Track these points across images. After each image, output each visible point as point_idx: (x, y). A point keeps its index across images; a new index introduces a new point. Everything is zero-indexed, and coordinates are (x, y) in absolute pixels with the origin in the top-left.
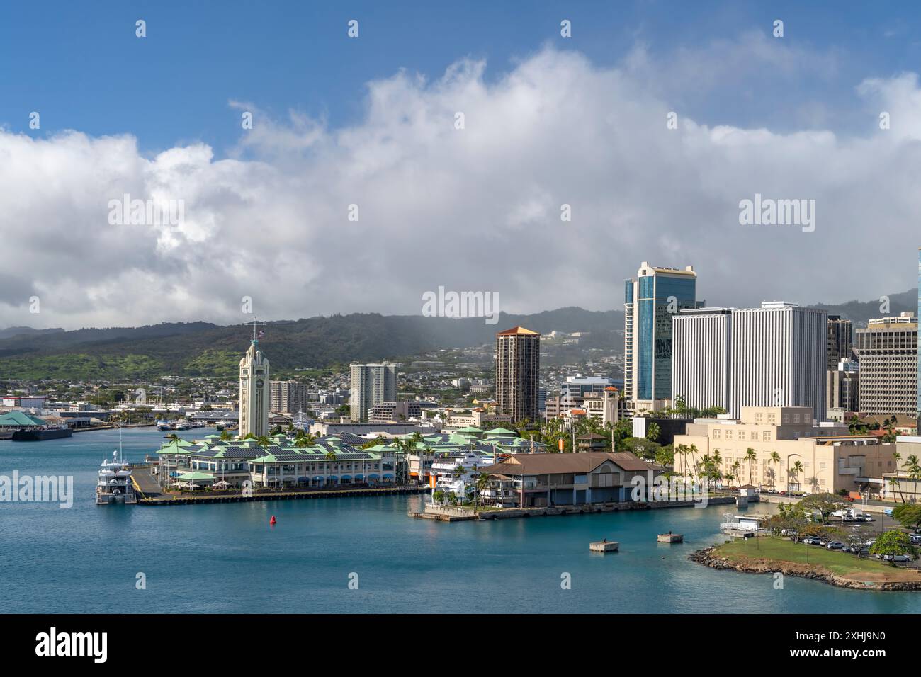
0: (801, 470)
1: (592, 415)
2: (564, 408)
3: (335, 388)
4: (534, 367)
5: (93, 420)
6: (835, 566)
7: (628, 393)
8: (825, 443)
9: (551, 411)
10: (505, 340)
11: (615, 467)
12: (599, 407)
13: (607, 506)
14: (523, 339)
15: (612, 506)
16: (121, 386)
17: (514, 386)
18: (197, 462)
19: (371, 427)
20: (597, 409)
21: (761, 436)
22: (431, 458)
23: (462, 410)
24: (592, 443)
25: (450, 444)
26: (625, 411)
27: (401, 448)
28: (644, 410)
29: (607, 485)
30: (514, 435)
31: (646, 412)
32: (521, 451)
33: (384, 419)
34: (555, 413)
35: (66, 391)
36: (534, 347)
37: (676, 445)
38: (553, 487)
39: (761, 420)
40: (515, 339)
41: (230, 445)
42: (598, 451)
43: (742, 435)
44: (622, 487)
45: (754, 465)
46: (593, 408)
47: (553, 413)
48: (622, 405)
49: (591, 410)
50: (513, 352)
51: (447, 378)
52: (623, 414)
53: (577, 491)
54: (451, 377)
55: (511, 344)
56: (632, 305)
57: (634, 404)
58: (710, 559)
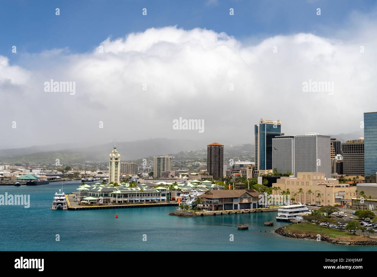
0: (320, 196)
1: (243, 175)
2: (233, 173)
3: (149, 166)
4: (221, 158)
5: (58, 177)
6: (332, 234)
7: (256, 168)
8: (330, 186)
9: (228, 174)
10: (211, 147)
11: (249, 195)
12: (245, 173)
13: (246, 210)
14: (217, 147)
15: (248, 210)
16: (70, 165)
17: (214, 165)
18: (91, 193)
19: (160, 180)
20: (244, 173)
21: (305, 184)
22: (180, 192)
23: (195, 174)
24: (240, 186)
25: (187, 186)
26: (255, 174)
27: (169, 188)
28: (262, 174)
29: (246, 202)
30: (212, 183)
31: (262, 175)
32: (214, 189)
33: (166, 177)
34: (229, 175)
35: (50, 167)
36: (221, 150)
37: (273, 187)
38: (225, 203)
39: (305, 177)
40: (214, 147)
41: (104, 187)
42: (243, 189)
43: (298, 183)
44: (251, 203)
45: (303, 195)
46: (243, 173)
47: (228, 175)
48: (254, 172)
49: (242, 174)
50: (213, 152)
51: (191, 162)
52: (254, 175)
53: (234, 205)
54: (192, 162)
55: (213, 149)
56: (257, 135)
57: (258, 171)
58: (284, 231)
